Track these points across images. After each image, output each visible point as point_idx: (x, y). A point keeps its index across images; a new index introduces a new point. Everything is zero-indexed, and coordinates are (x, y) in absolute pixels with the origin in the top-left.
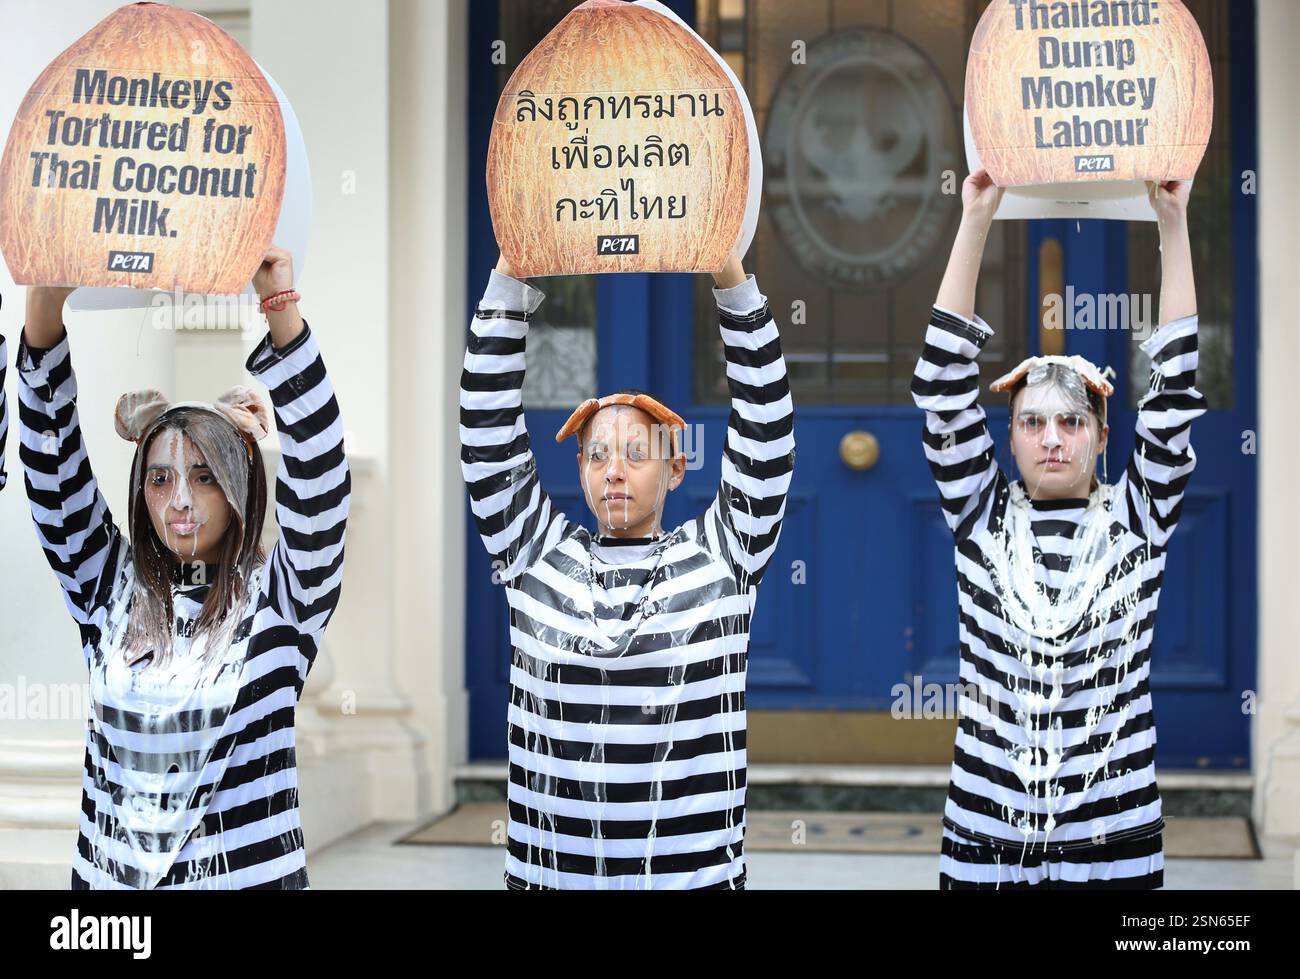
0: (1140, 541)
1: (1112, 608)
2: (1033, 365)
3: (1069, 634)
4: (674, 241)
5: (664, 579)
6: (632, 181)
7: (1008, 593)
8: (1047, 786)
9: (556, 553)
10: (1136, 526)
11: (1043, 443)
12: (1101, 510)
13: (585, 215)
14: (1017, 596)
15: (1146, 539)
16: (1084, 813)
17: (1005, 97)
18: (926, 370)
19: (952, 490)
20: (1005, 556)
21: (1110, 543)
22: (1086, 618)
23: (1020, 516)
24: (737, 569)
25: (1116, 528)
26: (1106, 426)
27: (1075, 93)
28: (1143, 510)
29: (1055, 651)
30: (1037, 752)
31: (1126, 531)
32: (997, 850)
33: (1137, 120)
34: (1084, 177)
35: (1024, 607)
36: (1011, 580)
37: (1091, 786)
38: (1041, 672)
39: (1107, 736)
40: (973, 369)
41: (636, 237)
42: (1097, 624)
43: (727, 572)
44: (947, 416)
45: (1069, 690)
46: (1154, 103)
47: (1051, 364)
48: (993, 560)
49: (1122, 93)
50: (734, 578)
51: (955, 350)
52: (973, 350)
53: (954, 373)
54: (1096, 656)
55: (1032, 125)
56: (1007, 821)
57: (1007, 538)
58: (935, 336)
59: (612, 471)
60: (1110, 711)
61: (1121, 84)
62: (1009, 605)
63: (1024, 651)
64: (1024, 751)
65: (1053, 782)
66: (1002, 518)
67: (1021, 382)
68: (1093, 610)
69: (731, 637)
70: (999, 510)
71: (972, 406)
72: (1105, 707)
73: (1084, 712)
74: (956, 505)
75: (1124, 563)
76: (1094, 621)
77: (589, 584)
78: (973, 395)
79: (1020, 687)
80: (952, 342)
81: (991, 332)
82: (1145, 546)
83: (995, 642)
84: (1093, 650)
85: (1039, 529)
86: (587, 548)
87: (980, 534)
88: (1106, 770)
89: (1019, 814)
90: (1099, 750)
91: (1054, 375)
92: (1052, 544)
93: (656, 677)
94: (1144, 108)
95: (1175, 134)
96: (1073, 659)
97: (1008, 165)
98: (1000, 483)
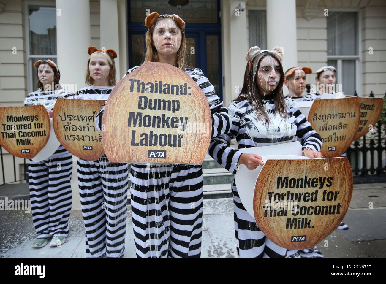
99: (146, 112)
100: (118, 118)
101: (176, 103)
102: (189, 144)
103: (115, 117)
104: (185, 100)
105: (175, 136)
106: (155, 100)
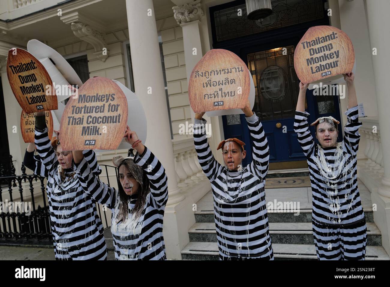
0: (351, 155)
1: (347, 171)
2: (320, 119)
3: (338, 178)
4: (232, 101)
5: (243, 182)
6: (222, 88)
7: (321, 170)
8: (338, 212)
9: (220, 176)
10: (349, 152)
11: (325, 135)
12: (339, 149)
13: (211, 98)
14: (323, 170)
15: (352, 154)
16: (348, 218)
17: (303, 64)
18: (296, 124)
19: (305, 148)
20: (319, 162)
21: (344, 156)
22: (341, 174)
23: (321, 152)
24: (260, 177)
25: (344, 153)
26: (338, 131)
27: (319, 59)
28: (350, 149)
29: (335, 182)
30: (334, 204)
31: (347, 153)
32: (327, 226)
33: (336, 61)
34: (324, 77)
35: (326, 172)
36: (322, 167)
37: (349, 212)
38: (332, 186)
39: (351, 200)
40: (306, 122)
41: (223, 102)
42: (345, 176)
43: (258, 178)
44: (302, 133)
45: (339, 190)
46: (339, 56)
47: (324, 118)
48: (317, 162)
49: (331, 56)
50: (259, 179)
51: (302, 119)
52: (306, 119)
53: (302, 124)
54: (345, 182)
55: (310, 69)
56: (329, 220)
57: (319, 157)
58: (297, 117)
59: (229, 156)
60: (350, 194)
61: (330, 54)
62: (322, 172)
63: (327, 182)
64: (331, 204)
65: (339, 211)
66: (317, 153)
67: (318, 123)
68: (343, 172)
69: (261, 193)
70: (316, 151)
71: (307, 130)
72: (349, 194)
73: (344, 195)
74: (306, 151)
75: (348, 161)
76: (344, 175)
77: (226, 184)
78: (307, 128)
79: (327, 190)
80: (301, 118)
81: (309, 114)
82: (352, 156)
83: (320, 181)
84: (344, 181)
85: (326, 154)
86: (226, 174)
87: (313, 157)
88: (352, 208)
89: (331, 218)
90: (349, 203)
91: (326, 121)
92: (330, 158)
93: (244, 206)
94: (337, 58)
95: (346, 62)
96: (339, 183)
97: (306, 79)
98: (315, 146)
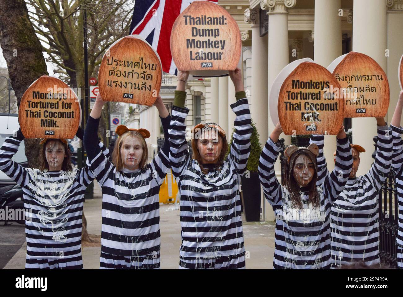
99: (198, 38)
100: (180, 43)
101: (217, 31)
102: (227, 58)
103: (178, 43)
104: (223, 28)
105: (217, 53)
106: (203, 30)
